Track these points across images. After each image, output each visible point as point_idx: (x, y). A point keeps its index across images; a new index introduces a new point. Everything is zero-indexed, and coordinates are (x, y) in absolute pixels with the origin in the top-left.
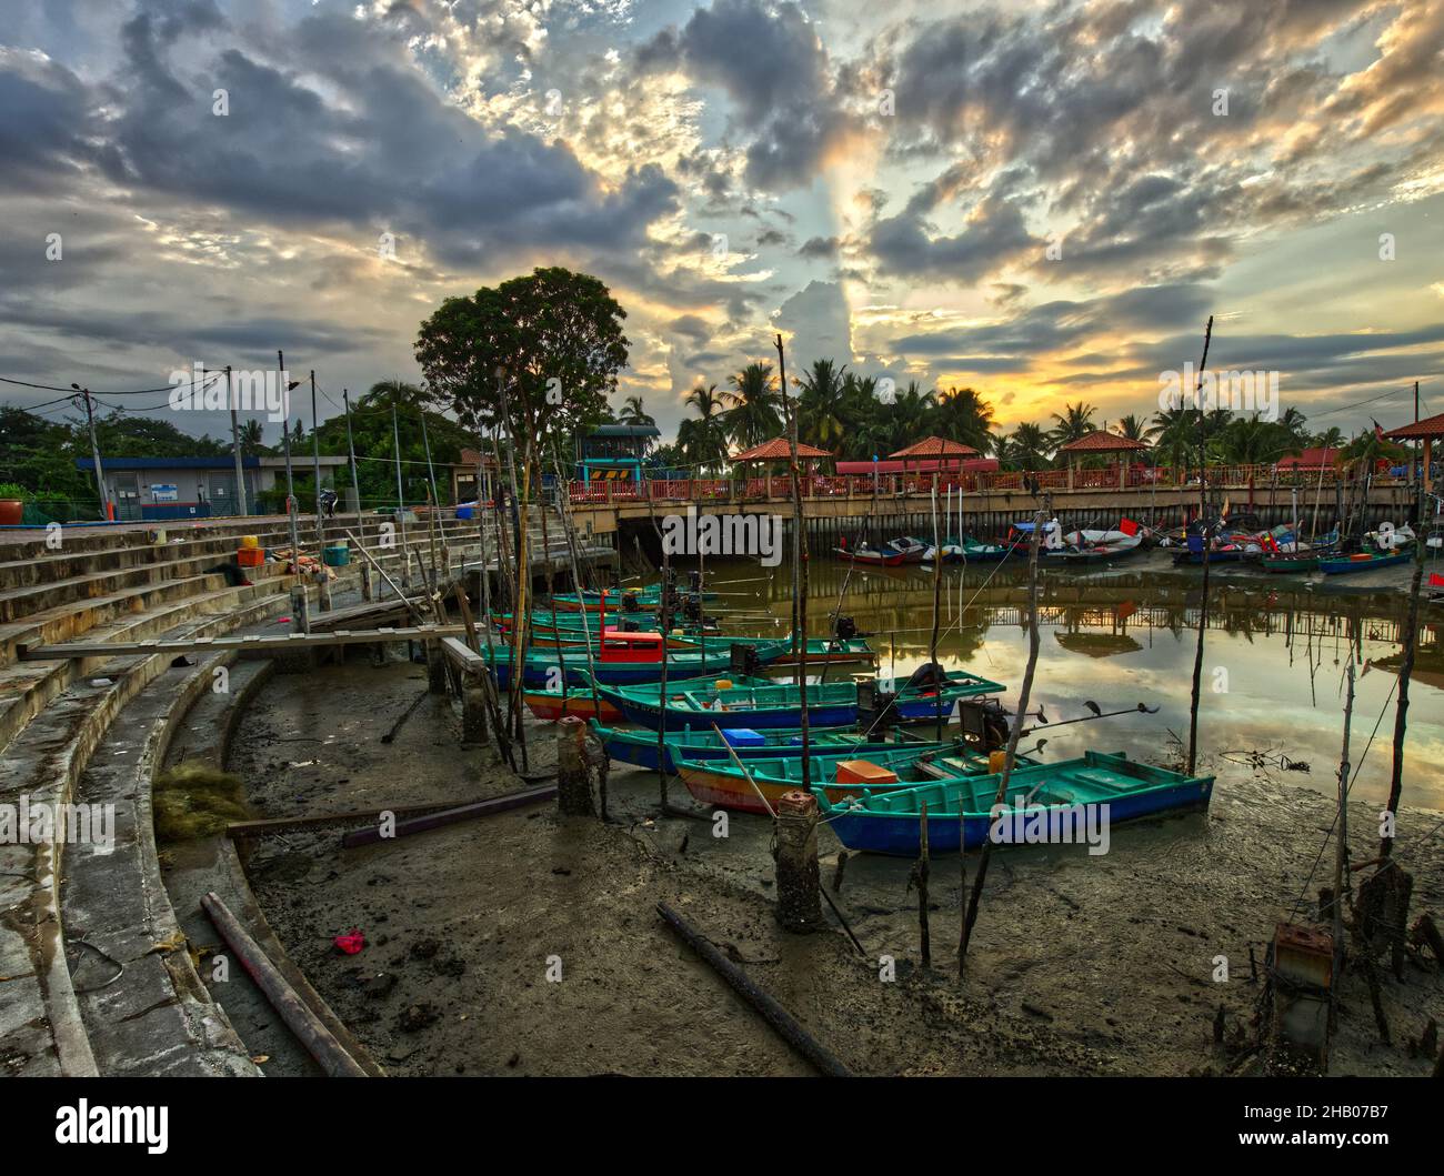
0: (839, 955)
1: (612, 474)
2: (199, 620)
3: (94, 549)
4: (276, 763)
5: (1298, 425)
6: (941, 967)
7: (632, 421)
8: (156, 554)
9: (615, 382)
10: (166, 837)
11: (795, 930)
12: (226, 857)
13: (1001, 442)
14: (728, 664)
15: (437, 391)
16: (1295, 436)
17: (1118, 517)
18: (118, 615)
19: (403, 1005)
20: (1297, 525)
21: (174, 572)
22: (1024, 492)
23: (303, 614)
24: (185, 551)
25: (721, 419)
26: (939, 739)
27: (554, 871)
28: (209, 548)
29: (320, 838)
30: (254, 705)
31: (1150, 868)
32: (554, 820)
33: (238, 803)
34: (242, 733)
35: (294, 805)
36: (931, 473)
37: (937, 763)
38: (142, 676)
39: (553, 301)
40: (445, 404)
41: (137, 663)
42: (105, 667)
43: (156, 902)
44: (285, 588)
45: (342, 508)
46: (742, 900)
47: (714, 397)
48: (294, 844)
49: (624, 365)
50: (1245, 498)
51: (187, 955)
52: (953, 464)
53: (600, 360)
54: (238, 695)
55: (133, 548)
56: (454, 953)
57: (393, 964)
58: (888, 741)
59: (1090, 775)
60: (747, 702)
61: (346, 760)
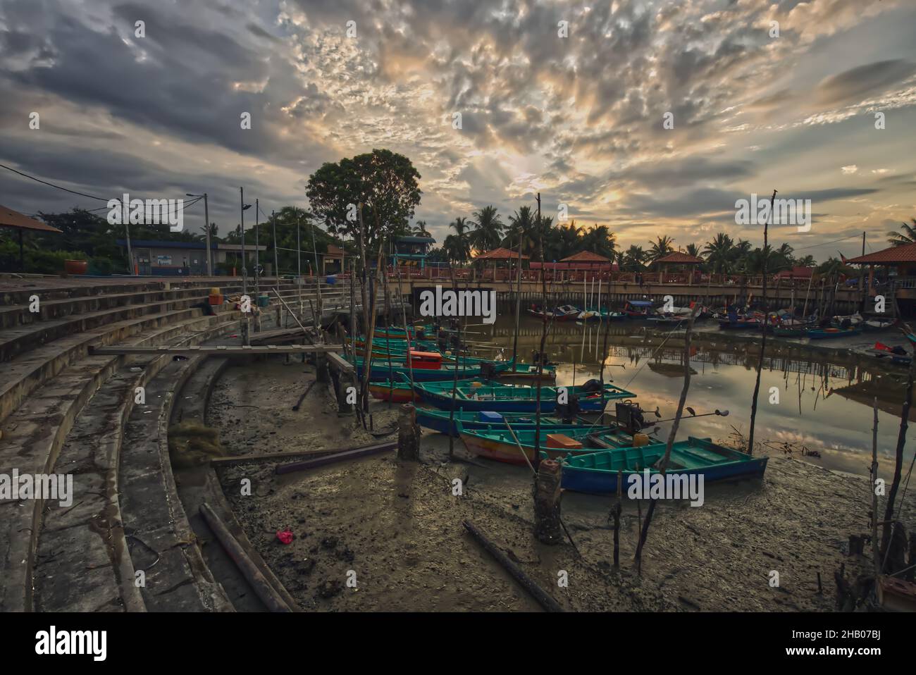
0: (575, 561)
1: (408, 263)
2: (187, 334)
3: (130, 291)
4: (234, 419)
5: (789, 253)
6: (626, 568)
7: (419, 234)
8: (164, 296)
9: (413, 213)
10: (177, 466)
11: (546, 542)
12: (211, 479)
13: (621, 255)
14: (478, 373)
15: (316, 213)
16: (787, 259)
17: (687, 300)
18: (143, 330)
19: (320, 580)
20: (792, 309)
21: (174, 306)
22: (634, 284)
23: (246, 333)
24: (180, 295)
25: (468, 236)
26: (602, 423)
27: (399, 496)
28: (193, 294)
29: (262, 468)
30: (218, 384)
31: (737, 512)
32: (395, 463)
33: (216, 445)
34: (213, 400)
35: (246, 446)
36: (583, 271)
37: (603, 438)
38: (158, 367)
39: (382, 168)
40: (320, 221)
41: (155, 359)
42: (136, 360)
43: (176, 511)
44: (234, 318)
45: (264, 275)
46: (511, 521)
47: (465, 224)
48: (247, 471)
49: (418, 204)
50: (760, 293)
51: (197, 547)
52: (596, 266)
53: (406, 200)
54: (211, 378)
55: (152, 292)
56: (346, 546)
57: (311, 552)
58: (574, 423)
59: (694, 451)
60: (490, 395)
61: (273, 421)
